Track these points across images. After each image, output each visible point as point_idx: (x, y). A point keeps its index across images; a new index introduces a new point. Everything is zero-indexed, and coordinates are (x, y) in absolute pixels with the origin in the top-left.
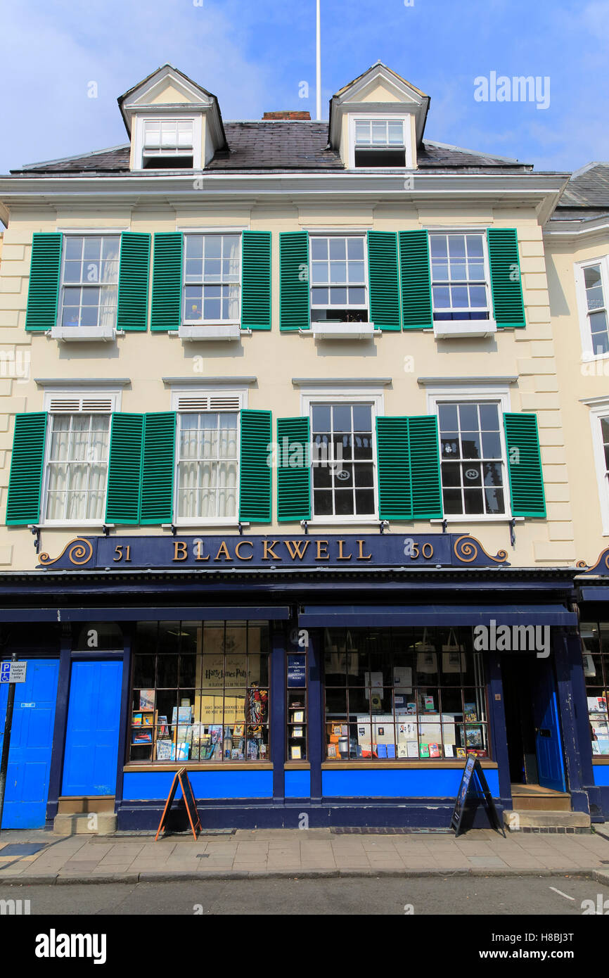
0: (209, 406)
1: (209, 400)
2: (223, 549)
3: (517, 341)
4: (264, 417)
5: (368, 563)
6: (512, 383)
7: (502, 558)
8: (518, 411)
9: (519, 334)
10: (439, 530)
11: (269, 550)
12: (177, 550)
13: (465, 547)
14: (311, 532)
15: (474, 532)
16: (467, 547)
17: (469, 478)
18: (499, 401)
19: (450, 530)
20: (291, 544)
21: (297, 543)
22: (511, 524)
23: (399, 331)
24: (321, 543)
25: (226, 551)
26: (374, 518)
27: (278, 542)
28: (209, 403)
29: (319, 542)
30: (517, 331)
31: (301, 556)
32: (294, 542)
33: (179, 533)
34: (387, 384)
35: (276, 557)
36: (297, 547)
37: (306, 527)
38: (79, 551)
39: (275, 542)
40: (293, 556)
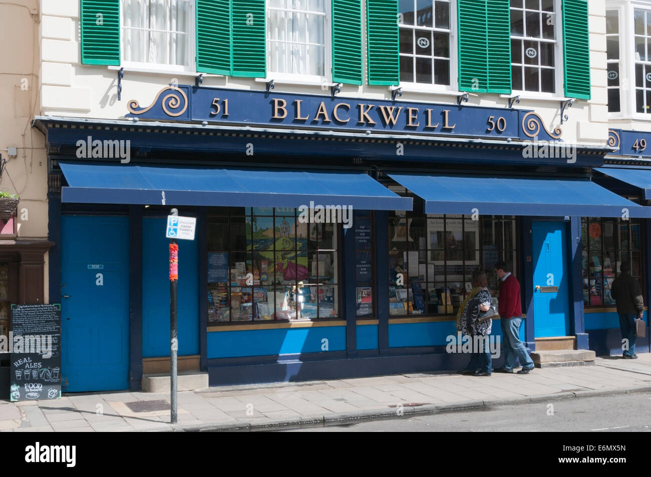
2: (322, 110)
5: (453, 133)
7: (557, 135)
10: (507, 105)
11: (366, 114)
12: (277, 107)
13: (530, 124)
15: (539, 111)
16: (532, 123)
17: (529, 56)
20: (386, 109)
21: (391, 109)
22: (562, 105)
24: (412, 110)
25: (325, 113)
26: (452, 89)
29: (410, 110)
31: (394, 123)
32: (388, 108)
35: (371, 121)
36: (391, 113)
38: (173, 101)
39: (371, 106)
40: (387, 122)
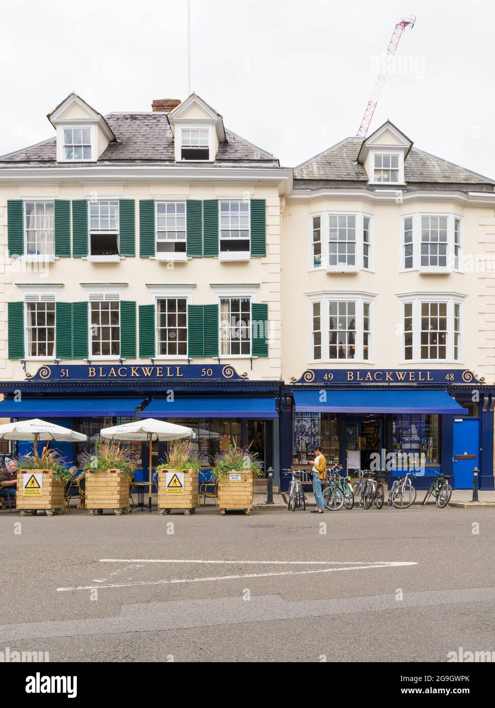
0: (104, 299)
1: (104, 295)
2: (112, 371)
3: (262, 264)
4: (133, 304)
5: (181, 378)
6: (257, 286)
7: (244, 376)
8: (259, 302)
9: (263, 260)
10: (216, 363)
11: (134, 372)
12: (90, 372)
14: (156, 363)
15: (233, 364)
16: (229, 371)
18: (251, 297)
19: (222, 363)
20: (145, 369)
22: (251, 359)
23: (201, 258)
25: (114, 372)
26: (186, 357)
27: (139, 368)
28: (104, 297)
29: (158, 368)
30: (262, 258)
31: (149, 375)
33: (92, 364)
34: (194, 286)
35: (137, 375)
36: (147, 370)
37: (153, 361)
38: (44, 372)
39: (137, 368)
40: (146, 375)
